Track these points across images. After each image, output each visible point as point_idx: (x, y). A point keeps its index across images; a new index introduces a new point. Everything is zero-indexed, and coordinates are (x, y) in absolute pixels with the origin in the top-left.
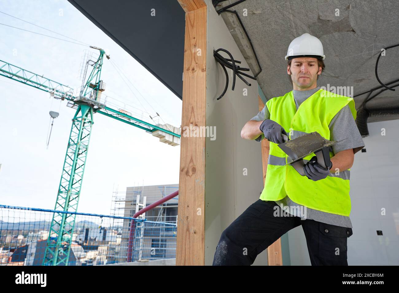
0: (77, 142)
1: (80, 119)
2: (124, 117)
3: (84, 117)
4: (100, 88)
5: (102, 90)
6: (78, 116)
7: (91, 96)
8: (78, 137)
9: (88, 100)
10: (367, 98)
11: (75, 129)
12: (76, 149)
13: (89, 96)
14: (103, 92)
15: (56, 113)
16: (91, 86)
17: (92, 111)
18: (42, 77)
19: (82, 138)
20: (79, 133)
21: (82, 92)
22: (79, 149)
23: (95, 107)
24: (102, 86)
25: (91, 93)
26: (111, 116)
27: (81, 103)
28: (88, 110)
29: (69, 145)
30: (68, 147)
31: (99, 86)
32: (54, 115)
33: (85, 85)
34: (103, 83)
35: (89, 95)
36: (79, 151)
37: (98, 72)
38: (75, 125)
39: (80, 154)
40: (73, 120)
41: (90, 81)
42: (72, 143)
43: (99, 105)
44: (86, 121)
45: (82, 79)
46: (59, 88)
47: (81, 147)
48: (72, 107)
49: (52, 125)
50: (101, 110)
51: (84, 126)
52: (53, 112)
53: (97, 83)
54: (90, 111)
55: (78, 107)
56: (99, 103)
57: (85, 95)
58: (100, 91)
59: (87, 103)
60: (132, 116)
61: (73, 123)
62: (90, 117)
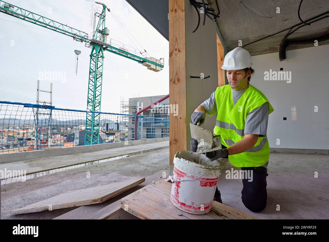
0: (95, 70)
1: (95, 55)
2: (124, 53)
3: (98, 54)
4: (106, 33)
5: (108, 35)
6: (93, 53)
7: (100, 39)
8: (95, 67)
9: (99, 42)
10: (288, 33)
11: (92, 62)
12: (95, 75)
14: (108, 36)
15: (79, 51)
16: (100, 32)
17: (102, 49)
18: (66, 26)
19: (98, 68)
20: (96, 64)
21: (94, 36)
22: (97, 75)
23: (104, 47)
24: (107, 31)
25: (100, 37)
26: (115, 52)
27: (94, 43)
28: (99, 49)
29: (90, 72)
30: (90, 74)
31: (105, 31)
32: (77, 52)
33: (95, 31)
34: (107, 30)
35: (99, 38)
37: (103, 21)
38: (92, 59)
39: (98, 78)
40: (91, 56)
41: (98, 28)
42: (92, 71)
43: (107, 45)
44: (99, 56)
45: (93, 27)
46: (78, 33)
48: (88, 47)
49: (77, 59)
50: (108, 49)
51: (98, 60)
52: (77, 50)
53: (104, 30)
55: (92, 47)
56: (106, 44)
57: (96, 38)
58: (106, 35)
59: (98, 44)
60: (128, 52)
61: (91, 58)
62: (102, 54)
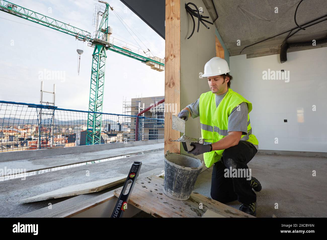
0: (97, 70)
1: (97, 55)
2: (127, 52)
3: (100, 53)
4: (109, 32)
5: (110, 34)
8: (98, 67)
9: (102, 41)
10: (288, 36)
11: (95, 62)
12: (97, 75)
13: (102, 38)
15: (81, 50)
16: (103, 31)
17: (105, 48)
18: (69, 25)
19: (100, 67)
20: (98, 64)
21: (96, 35)
23: (107, 46)
25: (103, 36)
26: (117, 52)
27: (97, 43)
29: (92, 72)
30: (92, 74)
31: (108, 30)
32: (80, 52)
33: (98, 30)
34: (110, 29)
36: (99, 76)
37: (106, 20)
38: (95, 59)
39: (100, 78)
40: (93, 55)
41: (101, 27)
42: (94, 71)
43: (109, 44)
44: (102, 56)
45: (95, 26)
46: (81, 33)
47: (100, 73)
48: (91, 46)
49: (80, 59)
50: (110, 48)
51: (100, 59)
52: (79, 50)
53: (106, 29)
54: (103, 49)
55: (95, 46)
56: (109, 43)
57: (99, 37)
58: (108, 34)
59: (101, 43)
60: (132, 52)
61: (94, 58)
62: (104, 53)
